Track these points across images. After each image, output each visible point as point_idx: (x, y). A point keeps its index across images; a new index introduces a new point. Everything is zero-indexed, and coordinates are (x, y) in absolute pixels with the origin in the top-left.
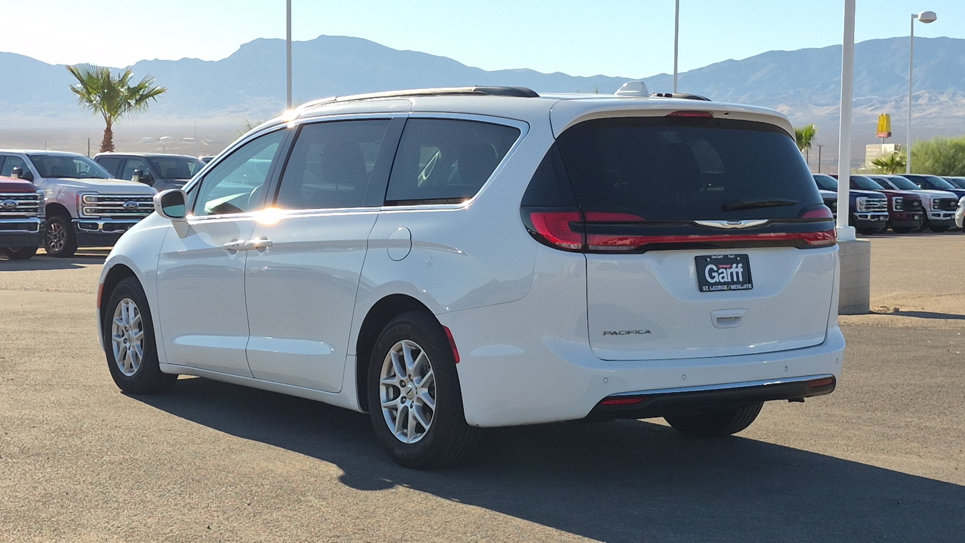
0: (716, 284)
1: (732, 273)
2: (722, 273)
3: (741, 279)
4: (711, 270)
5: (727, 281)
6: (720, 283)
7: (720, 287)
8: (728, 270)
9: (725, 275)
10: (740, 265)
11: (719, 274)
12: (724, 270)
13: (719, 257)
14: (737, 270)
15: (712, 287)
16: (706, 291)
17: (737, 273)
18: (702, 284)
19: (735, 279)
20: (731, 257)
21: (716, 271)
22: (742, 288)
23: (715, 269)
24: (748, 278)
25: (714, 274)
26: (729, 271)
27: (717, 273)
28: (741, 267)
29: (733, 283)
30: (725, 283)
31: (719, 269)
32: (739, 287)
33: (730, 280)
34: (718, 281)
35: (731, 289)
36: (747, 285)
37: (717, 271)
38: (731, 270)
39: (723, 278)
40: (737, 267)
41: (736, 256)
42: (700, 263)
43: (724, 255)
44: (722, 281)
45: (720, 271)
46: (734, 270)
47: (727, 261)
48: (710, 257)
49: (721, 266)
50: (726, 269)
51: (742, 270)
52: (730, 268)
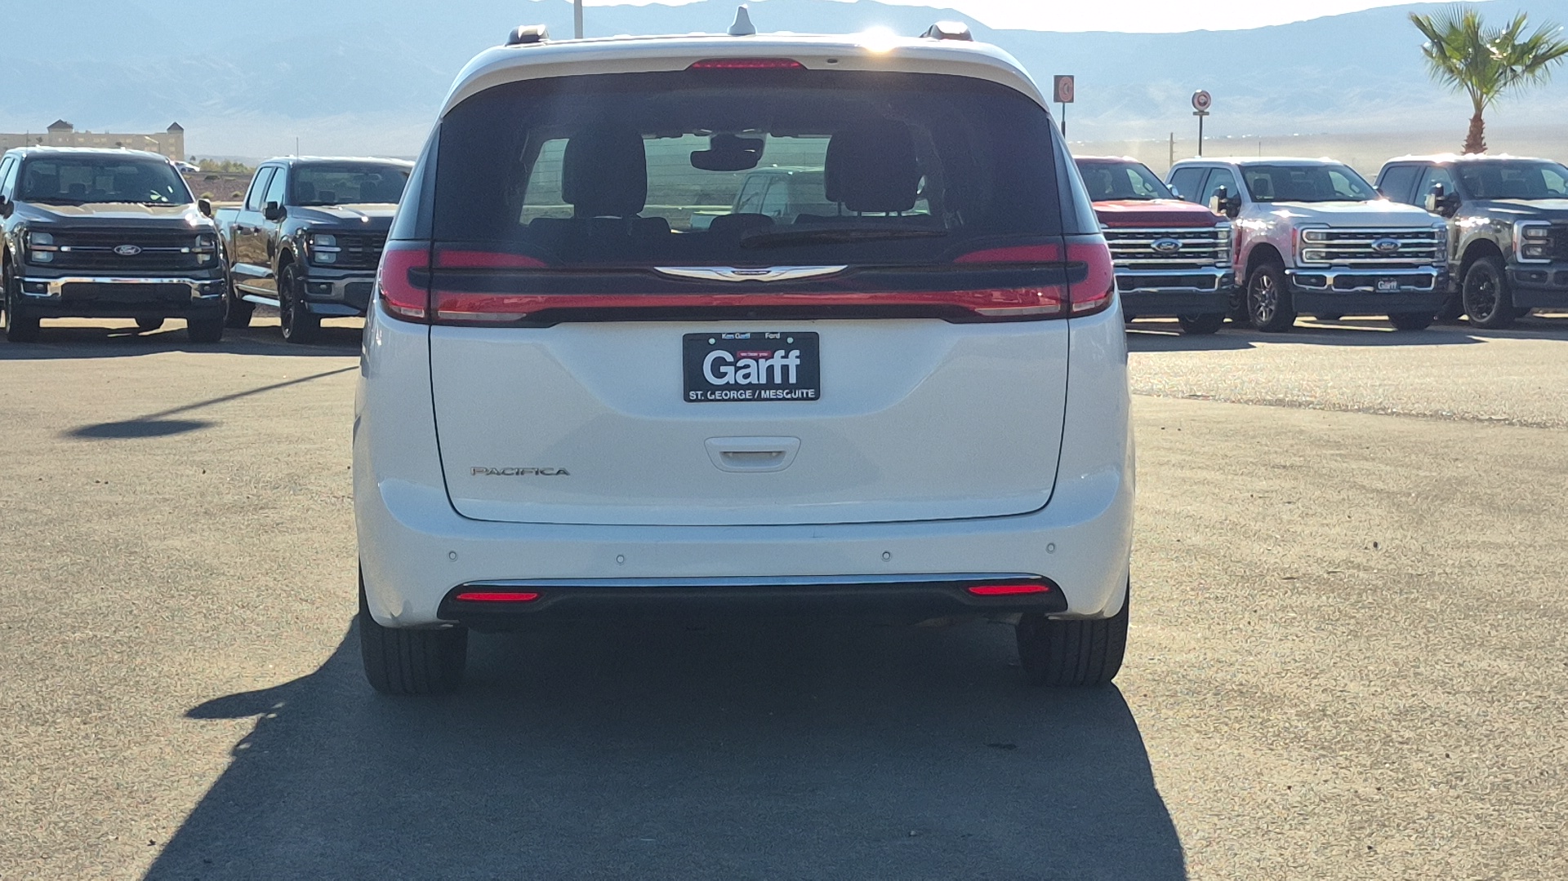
0: (728, 387)
1: (770, 369)
2: (747, 366)
3: (793, 379)
4: (719, 362)
5: (755, 381)
6: (736, 387)
7: (733, 394)
8: (761, 361)
9: (756, 370)
10: (796, 353)
11: (737, 369)
12: (752, 363)
13: (743, 336)
14: (785, 362)
15: (714, 393)
16: (697, 400)
17: (785, 368)
18: (695, 385)
19: (778, 380)
20: (772, 336)
21: (730, 364)
22: (789, 396)
23: (729, 358)
24: (809, 379)
25: (723, 369)
26: (764, 364)
27: (733, 368)
28: (797, 357)
29: (770, 384)
30: (750, 386)
31: (737, 360)
32: (781, 394)
33: (763, 380)
34: (732, 382)
35: (759, 399)
36: (805, 391)
37: (733, 364)
38: (770, 362)
39: (746, 376)
40: (786, 357)
41: (785, 335)
42: (694, 348)
43: (751, 333)
44: (744, 382)
45: (740, 364)
46: (778, 360)
47: (762, 345)
48: (718, 336)
49: (743, 354)
50: (756, 359)
51: (798, 361)
52: (767, 358)
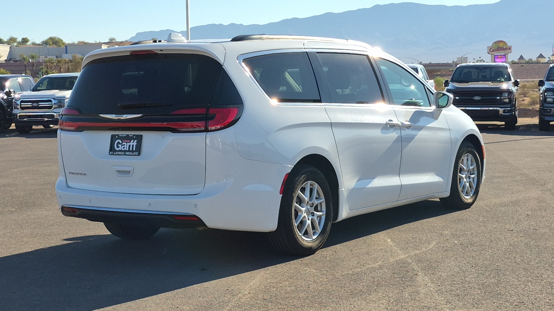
0: (119, 151)
1: (130, 146)
2: (124, 145)
4: (118, 143)
5: (125, 149)
6: (121, 151)
7: (120, 153)
8: (128, 143)
9: (126, 146)
10: (136, 141)
11: (122, 145)
12: (125, 143)
13: (124, 136)
14: (133, 144)
15: (115, 153)
16: (111, 155)
17: (133, 146)
18: (112, 149)
19: (131, 149)
20: (131, 136)
21: (120, 144)
22: (132, 154)
23: (121, 142)
24: (138, 150)
25: (119, 145)
26: (128, 144)
28: (136, 142)
29: (129, 151)
30: (124, 151)
33: (127, 149)
34: (120, 149)
35: (125, 155)
36: (137, 153)
39: (124, 148)
40: (133, 142)
41: (134, 135)
42: (113, 138)
43: (126, 135)
44: (123, 149)
45: (123, 144)
46: (131, 144)
47: (128, 138)
48: (118, 135)
49: (124, 141)
50: (127, 143)
51: (136, 144)
52: (129, 142)
